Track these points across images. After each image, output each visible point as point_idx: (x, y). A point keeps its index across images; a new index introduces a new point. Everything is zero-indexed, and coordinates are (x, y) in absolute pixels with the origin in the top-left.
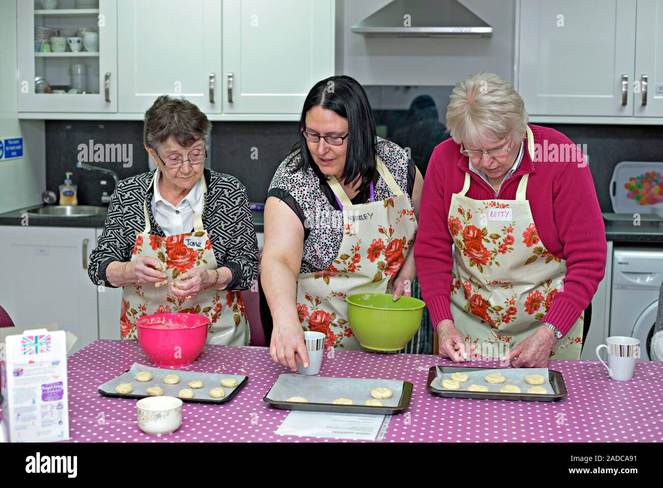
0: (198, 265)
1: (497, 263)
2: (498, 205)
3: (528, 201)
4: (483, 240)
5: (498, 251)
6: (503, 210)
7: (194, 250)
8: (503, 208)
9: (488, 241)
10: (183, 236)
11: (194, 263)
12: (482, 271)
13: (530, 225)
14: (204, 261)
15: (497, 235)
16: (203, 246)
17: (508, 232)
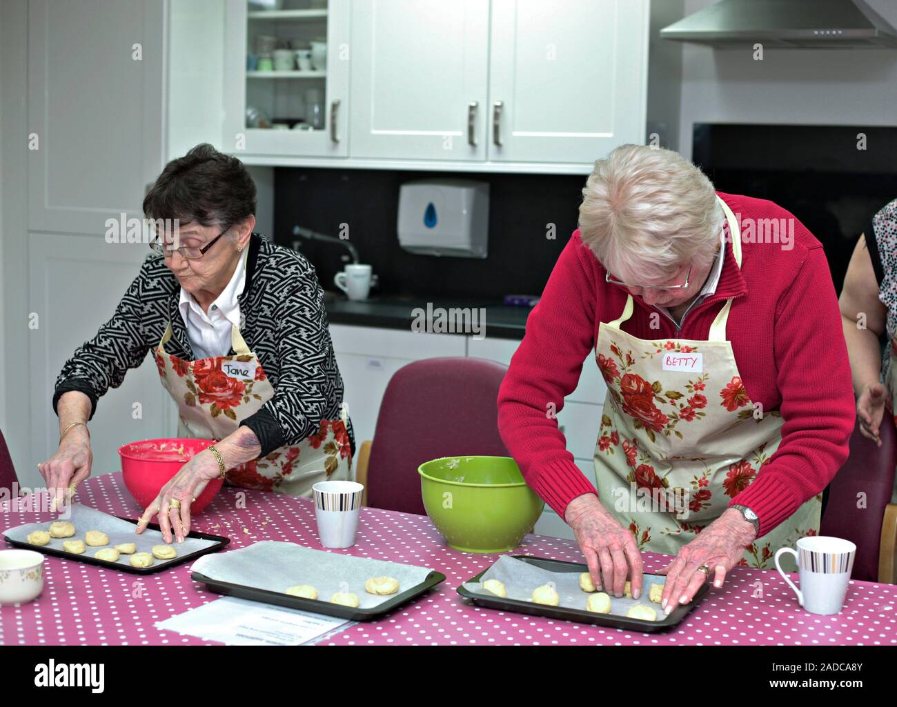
0: (246, 402)
1: (677, 433)
2: (679, 347)
3: (729, 342)
4: (654, 398)
5: (679, 417)
6: (686, 355)
7: (238, 380)
8: (687, 352)
9: (663, 402)
10: (220, 360)
11: (240, 399)
12: (653, 440)
13: (733, 380)
14: (256, 396)
15: (678, 393)
16: (252, 375)
17: (696, 389)
